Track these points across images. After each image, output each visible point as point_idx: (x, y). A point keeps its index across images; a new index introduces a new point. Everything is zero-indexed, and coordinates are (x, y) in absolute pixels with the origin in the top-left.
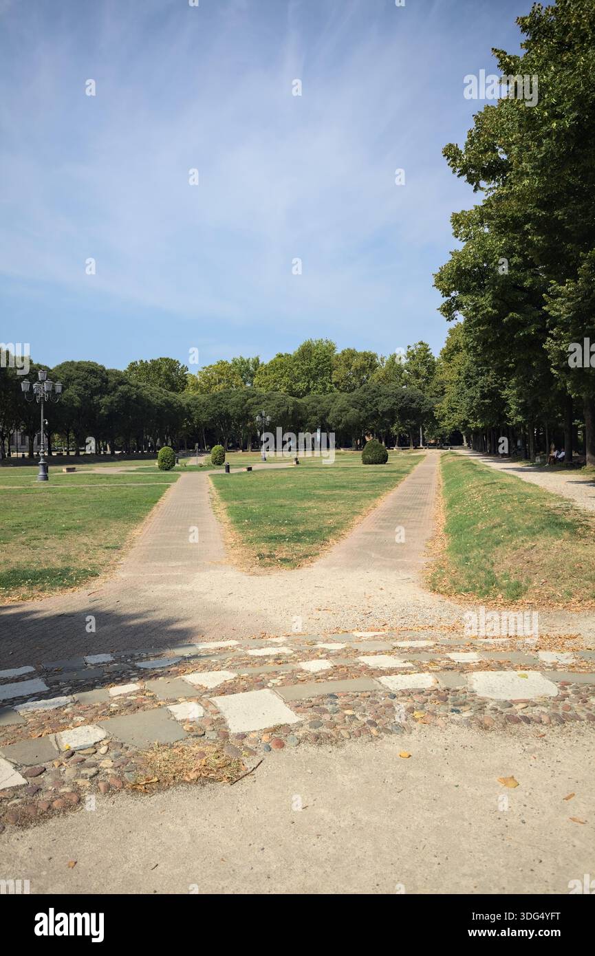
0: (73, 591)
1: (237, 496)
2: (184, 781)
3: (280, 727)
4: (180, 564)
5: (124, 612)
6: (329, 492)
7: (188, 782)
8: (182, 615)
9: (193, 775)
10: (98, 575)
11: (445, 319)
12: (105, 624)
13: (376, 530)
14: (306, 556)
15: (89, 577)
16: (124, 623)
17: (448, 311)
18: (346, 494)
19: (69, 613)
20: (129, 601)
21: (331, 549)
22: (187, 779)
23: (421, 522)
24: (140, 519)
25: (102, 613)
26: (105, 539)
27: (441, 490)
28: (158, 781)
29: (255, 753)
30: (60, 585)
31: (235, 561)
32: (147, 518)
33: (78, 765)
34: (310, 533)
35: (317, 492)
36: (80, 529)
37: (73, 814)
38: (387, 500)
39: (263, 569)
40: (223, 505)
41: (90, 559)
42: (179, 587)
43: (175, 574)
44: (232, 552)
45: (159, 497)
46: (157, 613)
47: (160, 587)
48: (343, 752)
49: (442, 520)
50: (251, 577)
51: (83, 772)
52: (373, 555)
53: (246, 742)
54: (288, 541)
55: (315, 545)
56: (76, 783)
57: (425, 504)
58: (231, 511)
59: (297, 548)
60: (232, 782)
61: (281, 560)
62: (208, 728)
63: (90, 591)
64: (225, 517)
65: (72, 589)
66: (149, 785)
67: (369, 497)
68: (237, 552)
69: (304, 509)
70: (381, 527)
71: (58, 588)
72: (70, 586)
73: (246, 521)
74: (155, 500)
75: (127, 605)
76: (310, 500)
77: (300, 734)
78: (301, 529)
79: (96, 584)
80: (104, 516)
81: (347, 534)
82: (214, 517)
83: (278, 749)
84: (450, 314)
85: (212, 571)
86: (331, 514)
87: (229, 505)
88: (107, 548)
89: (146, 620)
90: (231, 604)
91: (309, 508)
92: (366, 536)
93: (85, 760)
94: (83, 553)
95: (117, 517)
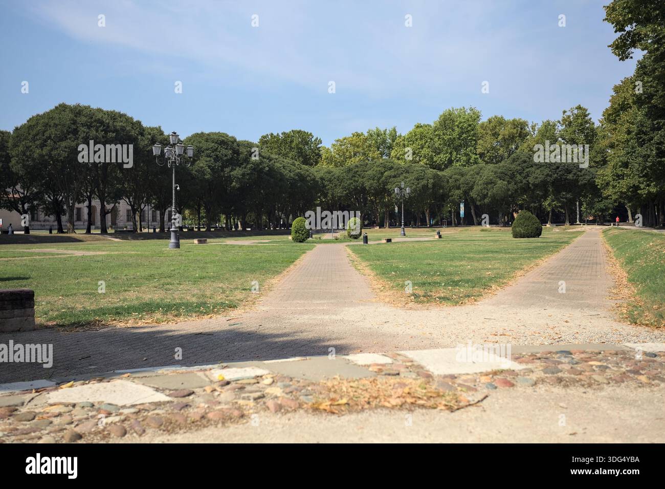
0: (211, 318)
1: (379, 258)
2: (384, 407)
3: (502, 372)
4: (325, 301)
5: (267, 332)
6: (482, 256)
7: (387, 408)
8: (334, 336)
9: (394, 401)
10: (235, 307)
11: (618, 58)
12: (248, 341)
13: (544, 280)
14: (469, 296)
15: (227, 308)
16: (270, 340)
17: (622, 49)
18: (500, 257)
19: (207, 333)
20: (273, 326)
21: (495, 293)
22: (387, 404)
23: (596, 276)
24: (278, 273)
25: (243, 333)
26: (242, 284)
27: (612, 255)
28: (348, 404)
29: (476, 390)
30: (195, 312)
31: (387, 300)
32: (285, 272)
33: (237, 391)
34: (468, 281)
35: (467, 255)
36: (216, 278)
37: (236, 426)
38: (549, 261)
39: (420, 305)
40: (364, 264)
41: (227, 297)
42: (327, 317)
43: (321, 308)
44: (382, 293)
45: (296, 259)
46: (305, 334)
47: (306, 317)
48: (603, 393)
49: (622, 274)
50: (407, 311)
51: (243, 395)
52: (547, 298)
53: (459, 381)
54: (444, 285)
55: (476, 289)
56: (236, 403)
57: (596, 264)
58: (374, 268)
59: (456, 291)
60: (451, 409)
61: (440, 298)
62: (402, 370)
63: (228, 318)
64: (368, 271)
65: (209, 316)
66: (335, 407)
67: (529, 258)
68: (387, 294)
69: (456, 267)
70: (549, 279)
71: (194, 315)
72: (207, 313)
73: (393, 273)
74: (293, 260)
75: (269, 328)
76: (462, 260)
77: (534, 377)
78: (457, 278)
79: (233, 314)
80: (238, 270)
81: (510, 283)
82: (357, 272)
83: (507, 388)
84: (623, 53)
85: (362, 307)
86: (487, 269)
87: (371, 263)
88: (244, 290)
89: (293, 338)
90: (388, 329)
91: (461, 265)
92: (533, 285)
93: (245, 388)
94: (220, 293)
95: (253, 271)
